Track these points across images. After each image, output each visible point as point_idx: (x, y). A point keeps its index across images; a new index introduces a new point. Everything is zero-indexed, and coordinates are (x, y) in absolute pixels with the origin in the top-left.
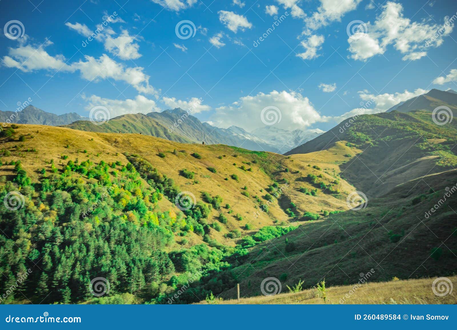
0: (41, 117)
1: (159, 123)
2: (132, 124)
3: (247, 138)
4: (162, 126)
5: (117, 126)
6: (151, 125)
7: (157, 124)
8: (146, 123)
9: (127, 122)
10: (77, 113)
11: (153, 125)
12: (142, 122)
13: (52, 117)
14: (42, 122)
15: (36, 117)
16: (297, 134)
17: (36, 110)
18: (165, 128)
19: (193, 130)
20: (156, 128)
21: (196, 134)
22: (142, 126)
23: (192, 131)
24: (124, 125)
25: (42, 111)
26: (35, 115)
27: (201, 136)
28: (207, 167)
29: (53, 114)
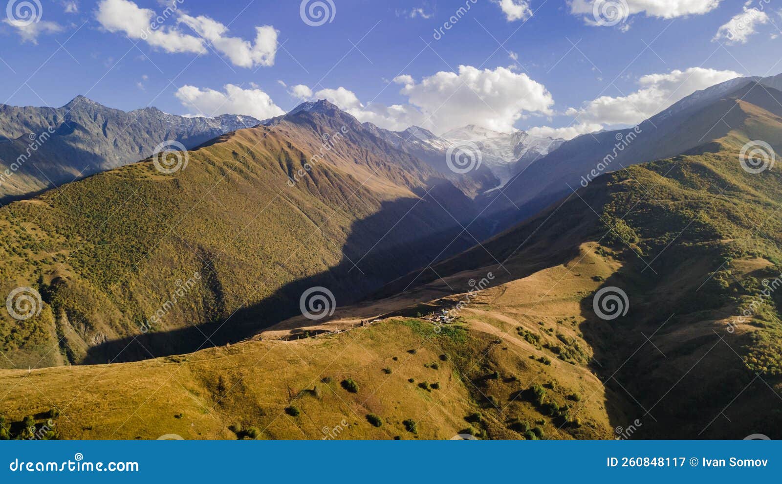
0: (99, 116)
1: (293, 144)
2: (248, 150)
3: (435, 146)
4: (297, 150)
5: (223, 156)
6: (279, 149)
7: (290, 146)
8: (271, 145)
9: (240, 145)
10: (158, 108)
11: (282, 149)
12: (265, 143)
13: (117, 116)
14: (101, 124)
15: (90, 116)
16: (519, 139)
17: (90, 104)
18: (302, 154)
19: (349, 145)
20: (287, 154)
21: (352, 152)
22: (264, 150)
23: (345, 147)
24: (234, 153)
25: (100, 105)
26: (89, 114)
27: (361, 155)
28: (368, 412)
29: (117, 110)
